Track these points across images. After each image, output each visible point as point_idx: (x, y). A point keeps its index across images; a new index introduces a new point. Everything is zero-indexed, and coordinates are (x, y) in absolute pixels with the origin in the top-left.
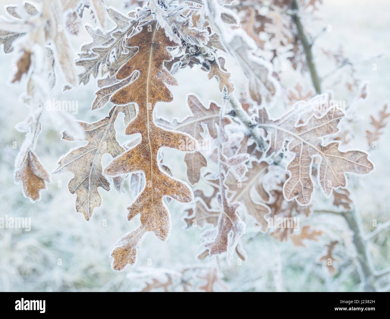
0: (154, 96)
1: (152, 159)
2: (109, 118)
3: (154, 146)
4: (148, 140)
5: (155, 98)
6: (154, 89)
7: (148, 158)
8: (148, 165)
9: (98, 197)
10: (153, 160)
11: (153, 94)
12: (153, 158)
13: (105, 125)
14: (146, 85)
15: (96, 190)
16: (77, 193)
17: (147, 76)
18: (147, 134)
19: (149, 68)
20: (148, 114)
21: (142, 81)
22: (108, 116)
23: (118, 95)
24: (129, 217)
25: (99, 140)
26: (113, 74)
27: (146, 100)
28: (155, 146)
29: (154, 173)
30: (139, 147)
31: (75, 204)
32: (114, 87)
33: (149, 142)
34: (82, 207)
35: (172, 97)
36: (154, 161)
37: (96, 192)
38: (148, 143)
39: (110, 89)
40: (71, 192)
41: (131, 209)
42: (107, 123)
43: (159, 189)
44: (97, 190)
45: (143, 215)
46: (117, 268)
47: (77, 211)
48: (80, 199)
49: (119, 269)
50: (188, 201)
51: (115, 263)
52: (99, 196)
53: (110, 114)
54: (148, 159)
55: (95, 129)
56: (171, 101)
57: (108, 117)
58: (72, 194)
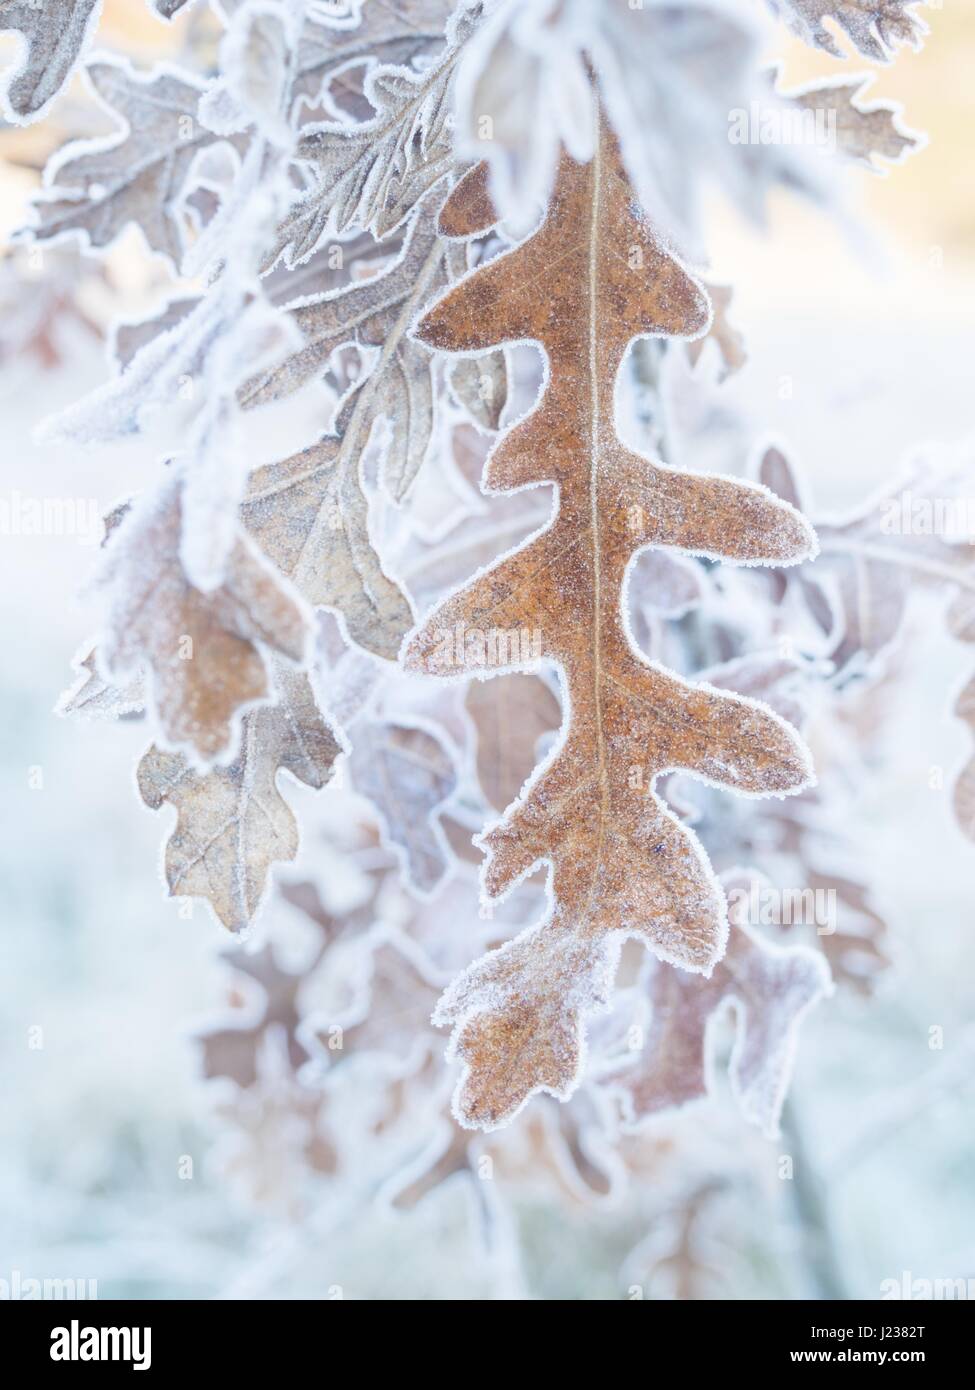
0: (620, 309)
1: (597, 603)
2: (338, 441)
3: (613, 542)
4: (590, 512)
5: (625, 314)
6: (621, 277)
7: (582, 600)
8: (579, 629)
9: (280, 813)
10: (601, 606)
11: (618, 296)
12: (601, 599)
13: (324, 472)
14: (583, 255)
15: (271, 785)
16: (178, 804)
17: (591, 217)
18: (589, 483)
19: (593, 182)
20: (595, 390)
21: (562, 239)
22: (333, 431)
23: (459, 303)
24: (495, 880)
25: (298, 540)
26: (390, 226)
27: (587, 326)
28: (618, 543)
29: (606, 668)
30: (545, 549)
31: (163, 860)
32: (352, 301)
33: (594, 524)
34: (198, 869)
35: (702, 309)
36: (606, 611)
37: (273, 792)
38: (586, 524)
39: (329, 308)
40: (145, 801)
41: (506, 838)
42: (329, 464)
43: (637, 740)
44: (274, 783)
45: (570, 863)
46: (480, 1111)
47: (173, 893)
48: (191, 831)
49: (494, 1115)
50: (792, 779)
51: (471, 1084)
52: (286, 808)
53: (338, 423)
54: (583, 604)
55: (274, 489)
56: (697, 329)
57: (331, 438)
58: (152, 811)
